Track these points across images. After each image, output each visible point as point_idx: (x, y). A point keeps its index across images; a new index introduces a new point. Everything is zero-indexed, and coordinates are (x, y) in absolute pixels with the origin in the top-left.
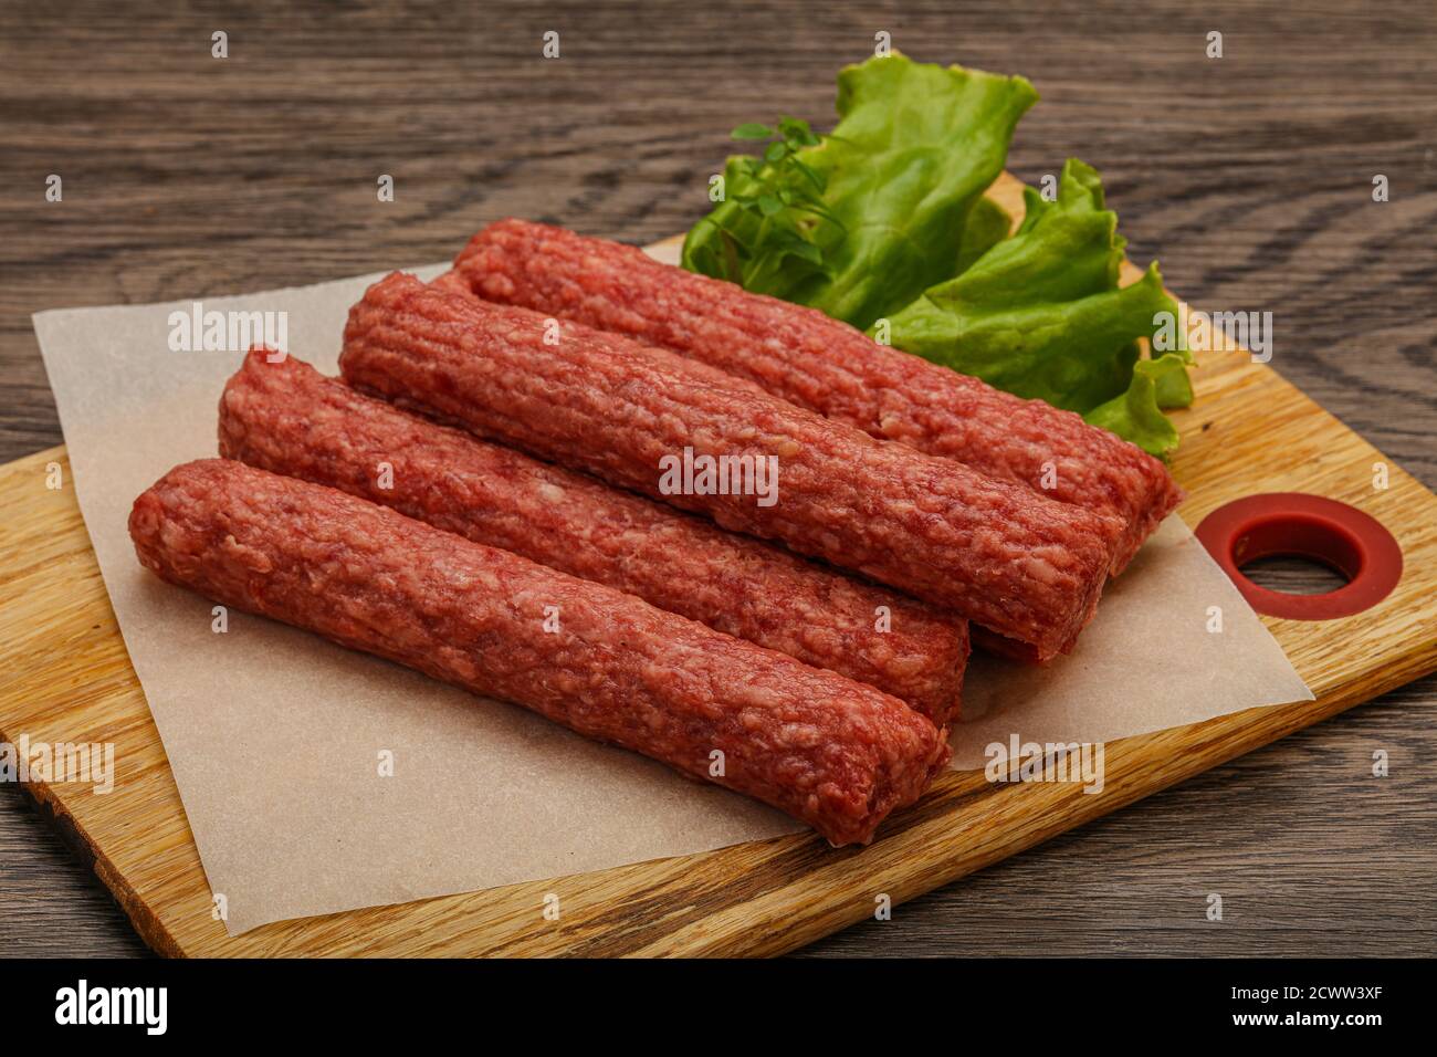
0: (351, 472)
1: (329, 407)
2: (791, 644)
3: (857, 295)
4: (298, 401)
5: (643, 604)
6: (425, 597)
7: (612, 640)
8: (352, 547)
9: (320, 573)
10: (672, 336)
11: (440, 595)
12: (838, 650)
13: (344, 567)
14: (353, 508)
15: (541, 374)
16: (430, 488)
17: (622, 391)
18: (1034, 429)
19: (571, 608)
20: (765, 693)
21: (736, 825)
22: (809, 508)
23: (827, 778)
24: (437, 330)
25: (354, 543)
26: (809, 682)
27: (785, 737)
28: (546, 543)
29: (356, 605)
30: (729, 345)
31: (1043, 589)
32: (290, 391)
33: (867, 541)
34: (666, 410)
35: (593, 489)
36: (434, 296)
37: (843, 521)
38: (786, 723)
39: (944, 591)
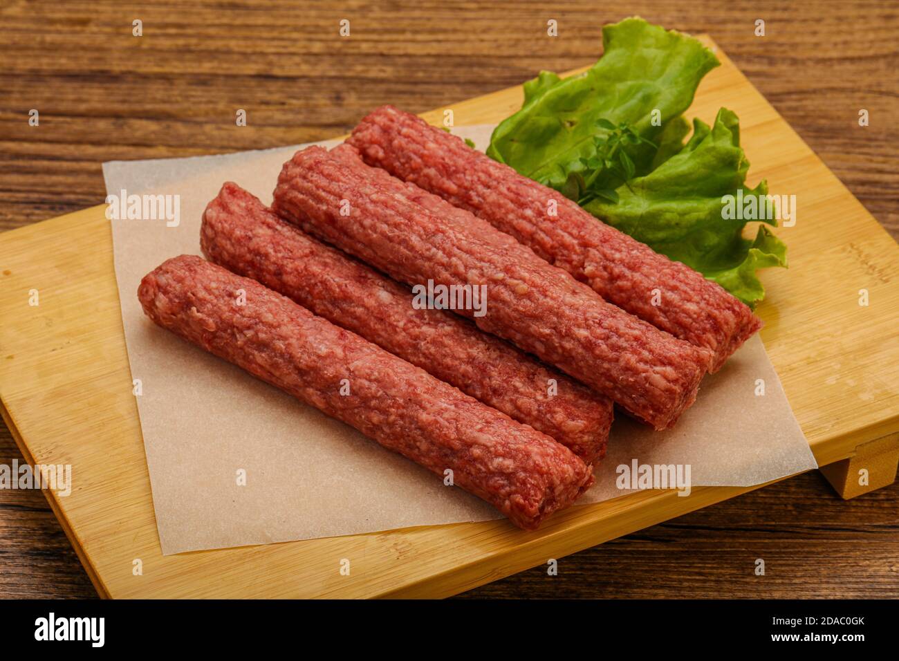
0: (272, 268)
1: (264, 227)
4: (248, 220)
5: (425, 375)
6: (300, 358)
7: (403, 397)
8: (263, 323)
9: (242, 336)
10: (471, 200)
11: (309, 357)
12: (535, 413)
13: (256, 333)
14: (266, 297)
15: (386, 222)
16: (316, 284)
17: (431, 240)
18: (672, 283)
19: (382, 374)
20: (485, 438)
21: (465, 511)
22: (530, 326)
23: (516, 492)
24: (330, 187)
25: (264, 320)
26: (513, 433)
27: (495, 465)
28: (378, 326)
29: (261, 357)
30: (503, 211)
31: (658, 392)
32: (244, 214)
33: (560, 351)
34: (455, 256)
35: (409, 297)
36: (333, 165)
37: (548, 337)
38: (496, 457)
39: (601, 385)
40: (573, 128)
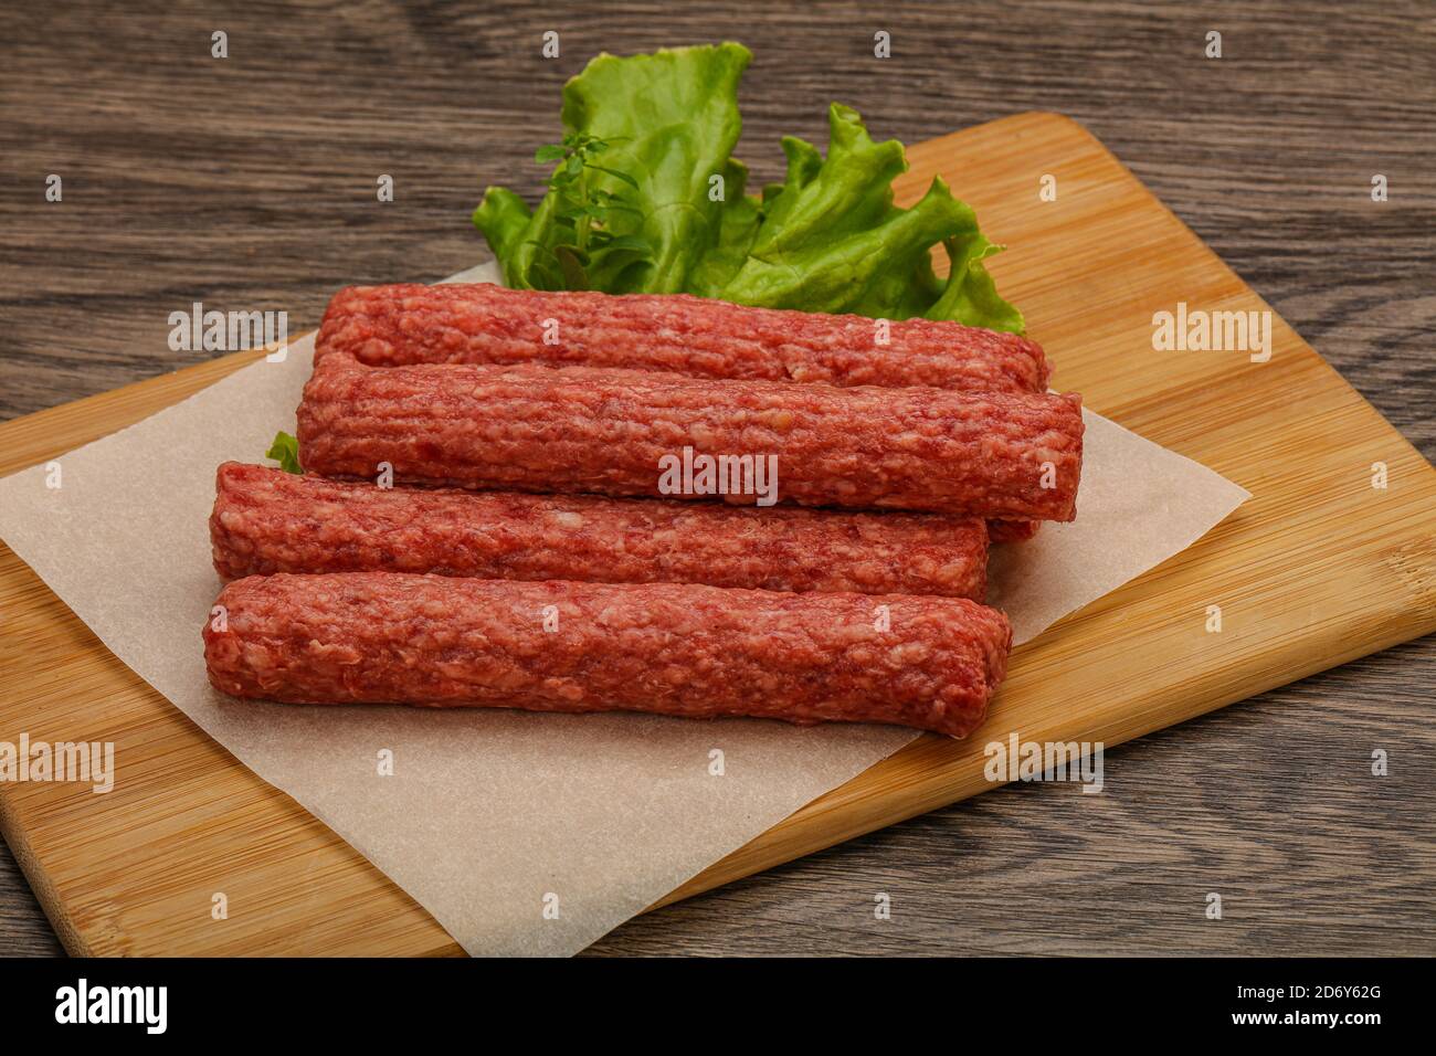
0: (376, 554)
1: (324, 503)
2: (845, 583)
3: (676, 271)
4: (292, 504)
5: (710, 588)
6: (518, 641)
7: (704, 627)
8: (431, 617)
9: (410, 649)
10: (566, 351)
11: (531, 635)
13: (432, 637)
14: (409, 583)
15: (520, 419)
16: (455, 548)
17: (605, 413)
18: (932, 344)
19: (656, 610)
20: (860, 630)
22: (821, 464)
23: (948, 681)
24: (403, 407)
25: (432, 613)
26: (890, 608)
27: (898, 660)
28: (586, 564)
29: (452, 667)
33: (884, 477)
34: (655, 418)
35: (602, 504)
36: (382, 378)
37: (856, 466)
38: (891, 648)
39: (964, 499)
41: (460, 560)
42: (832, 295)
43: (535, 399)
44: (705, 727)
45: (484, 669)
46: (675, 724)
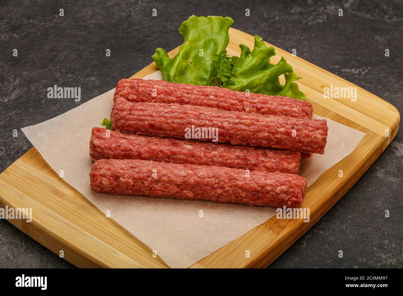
0: (136, 154)
1: (122, 139)
2: (263, 168)
4: (113, 139)
5: (228, 168)
6: (176, 180)
7: (227, 179)
9: (147, 181)
10: (184, 101)
11: (180, 179)
12: (276, 167)
13: (153, 178)
14: (146, 163)
15: (177, 118)
16: (158, 153)
17: (200, 118)
18: (283, 103)
19: (214, 174)
20: (269, 182)
22: (258, 135)
23: (292, 197)
24: (145, 113)
25: (153, 172)
26: (277, 176)
27: (279, 190)
28: (193, 159)
29: (158, 186)
30: (200, 100)
31: (320, 141)
33: (275, 140)
34: (214, 120)
35: (197, 143)
36: (139, 105)
37: (268, 136)
38: (277, 187)
39: (296, 147)
40: (192, 64)
41: (159, 156)
42: (254, 88)
43: (181, 113)
44: (225, 205)
45: (167, 187)
46: (217, 204)
